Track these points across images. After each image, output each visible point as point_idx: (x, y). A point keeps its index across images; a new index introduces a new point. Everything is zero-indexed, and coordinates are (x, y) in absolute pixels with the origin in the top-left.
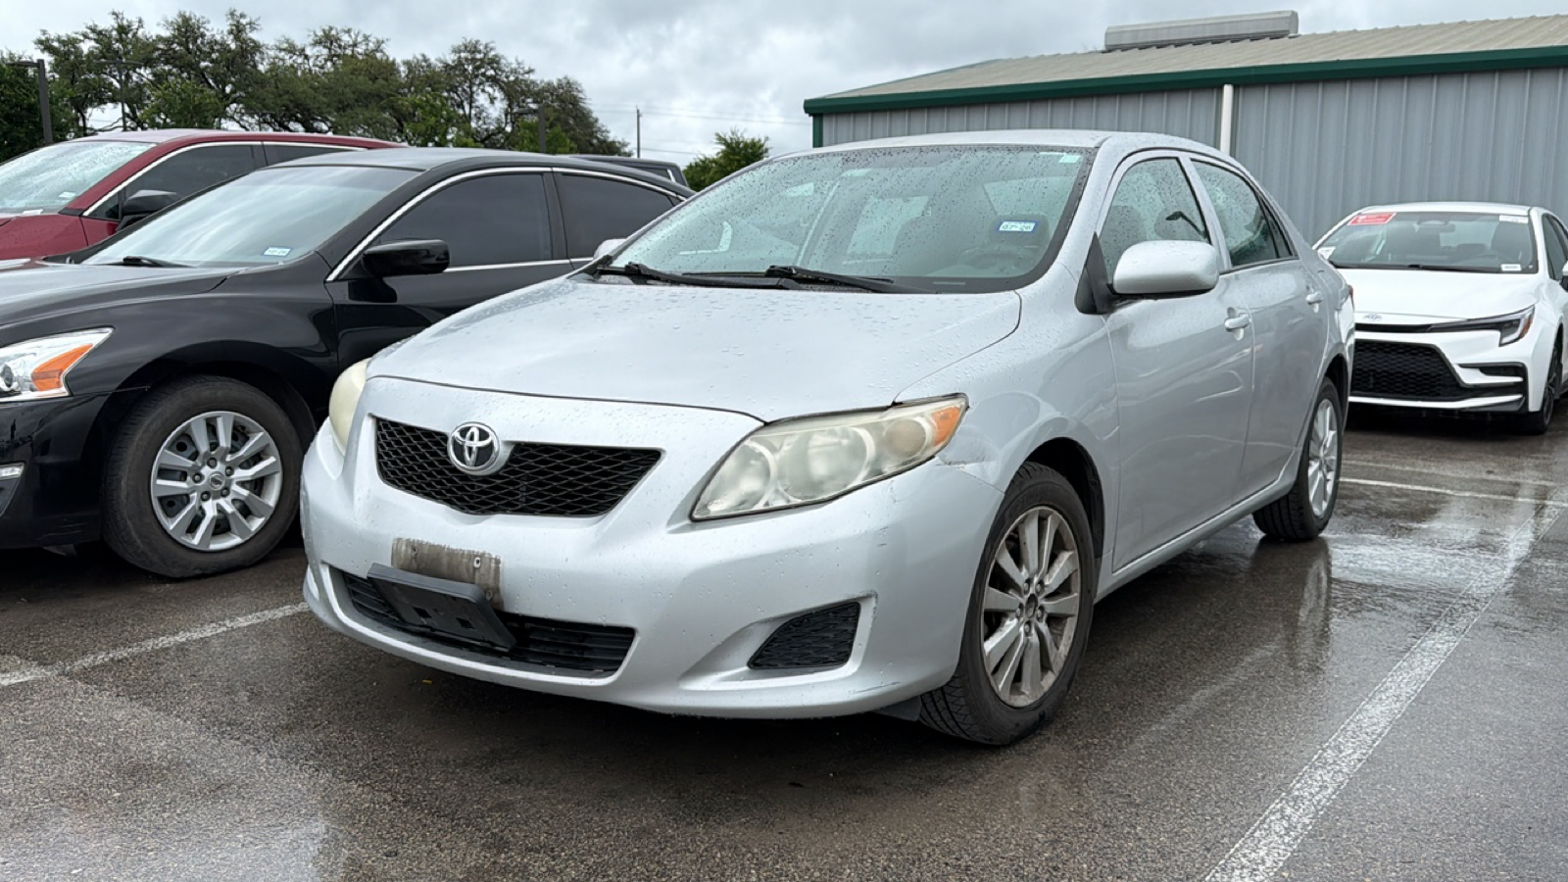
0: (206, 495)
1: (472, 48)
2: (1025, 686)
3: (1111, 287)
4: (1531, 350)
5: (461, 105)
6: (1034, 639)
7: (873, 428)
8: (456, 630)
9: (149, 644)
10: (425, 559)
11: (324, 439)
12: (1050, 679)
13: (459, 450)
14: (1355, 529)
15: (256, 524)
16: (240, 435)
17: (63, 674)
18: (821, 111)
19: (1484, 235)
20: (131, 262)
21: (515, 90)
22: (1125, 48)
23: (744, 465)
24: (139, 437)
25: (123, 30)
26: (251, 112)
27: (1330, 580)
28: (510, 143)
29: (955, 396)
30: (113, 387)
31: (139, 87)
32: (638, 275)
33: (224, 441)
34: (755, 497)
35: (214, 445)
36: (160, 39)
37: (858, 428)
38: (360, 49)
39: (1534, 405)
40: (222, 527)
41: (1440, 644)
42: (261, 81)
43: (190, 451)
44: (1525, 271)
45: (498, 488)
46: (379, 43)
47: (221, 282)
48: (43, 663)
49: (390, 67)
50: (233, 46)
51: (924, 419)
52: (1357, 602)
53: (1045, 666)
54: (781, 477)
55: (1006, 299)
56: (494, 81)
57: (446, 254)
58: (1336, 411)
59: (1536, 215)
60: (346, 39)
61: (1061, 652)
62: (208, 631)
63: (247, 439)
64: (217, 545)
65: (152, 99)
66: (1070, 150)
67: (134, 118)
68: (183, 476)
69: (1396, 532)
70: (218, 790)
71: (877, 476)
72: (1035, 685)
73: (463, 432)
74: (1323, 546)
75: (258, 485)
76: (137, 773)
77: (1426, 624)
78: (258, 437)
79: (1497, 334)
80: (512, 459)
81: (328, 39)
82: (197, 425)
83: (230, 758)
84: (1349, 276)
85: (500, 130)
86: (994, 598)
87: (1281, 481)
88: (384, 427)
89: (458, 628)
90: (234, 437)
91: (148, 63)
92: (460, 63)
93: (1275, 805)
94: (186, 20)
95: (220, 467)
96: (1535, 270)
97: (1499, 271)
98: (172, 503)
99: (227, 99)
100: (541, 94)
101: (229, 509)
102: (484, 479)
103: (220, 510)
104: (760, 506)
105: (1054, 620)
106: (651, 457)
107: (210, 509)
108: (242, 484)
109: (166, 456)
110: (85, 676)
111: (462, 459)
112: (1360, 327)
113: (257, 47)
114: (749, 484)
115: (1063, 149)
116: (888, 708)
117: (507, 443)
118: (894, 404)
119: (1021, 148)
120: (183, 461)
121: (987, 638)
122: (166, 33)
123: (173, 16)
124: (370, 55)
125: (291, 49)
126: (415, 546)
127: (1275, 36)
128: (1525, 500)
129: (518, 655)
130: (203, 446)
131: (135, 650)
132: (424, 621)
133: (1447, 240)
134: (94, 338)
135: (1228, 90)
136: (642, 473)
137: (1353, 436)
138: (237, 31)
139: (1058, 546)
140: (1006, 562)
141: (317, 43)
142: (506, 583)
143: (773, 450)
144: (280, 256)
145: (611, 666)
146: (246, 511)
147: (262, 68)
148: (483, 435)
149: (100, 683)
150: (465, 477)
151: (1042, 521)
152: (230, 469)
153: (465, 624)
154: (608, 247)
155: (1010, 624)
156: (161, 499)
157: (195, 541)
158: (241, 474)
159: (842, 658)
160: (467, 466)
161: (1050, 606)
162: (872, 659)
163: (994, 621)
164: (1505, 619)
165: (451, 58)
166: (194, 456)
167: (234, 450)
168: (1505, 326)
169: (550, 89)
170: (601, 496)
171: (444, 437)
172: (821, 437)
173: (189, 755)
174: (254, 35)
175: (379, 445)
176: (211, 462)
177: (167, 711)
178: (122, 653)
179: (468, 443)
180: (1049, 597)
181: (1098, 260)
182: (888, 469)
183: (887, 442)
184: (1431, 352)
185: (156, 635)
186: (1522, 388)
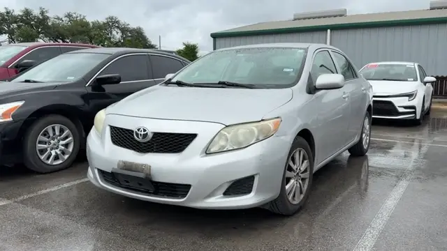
0: (52, 149)
1: (112, 18)
2: (296, 198)
3: (315, 87)
4: (417, 102)
5: (108, 34)
6: (298, 185)
7: (256, 127)
8: (138, 187)
9: (39, 193)
10: (128, 166)
11: (93, 132)
12: (302, 196)
13: (137, 135)
14: (374, 152)
15: (66, 157)
16: (62, 131)
17: (16, 202)
18: (215, 36)
19: (402, 71)
20: (27, 81)
21: (124, 30)
22: (299, 19)
23: (220, 138)
24: (32, 133)
25: (8, 13)
26: (46, 37)
27: (368, 166)
28: (123, 45)
29: (278, 118)
30: (25, 118)
31: (13, 29)
32: (179, 84)
33: (57, 133)
34: (224, 147)
35: (54, 134)
36: (19, 15)
37: (252, 126)
38: (78, 18)
39: (418, 117)
40: (57, 158)
41: (404, 184)
42: (49, 27)
43: (48, 135)
44: (414, 80)
45: (149, 145)
46: (84, 17)
47: (56, 87)
48: (8, 199)
49: (87, 24)
50: (41, 17)
51: (270, 124)
52: (379, 173)
53: (301, 193)
54: (231, 141)
55: (288, 90)
56: (118, 27)
57: (120, 78)
58: (369, 120)
59: (416, 65)
60: (74, 15)
61: (305, 188)
62: (56, 188)
63: (63, 132)
64: (55, 163)
65: (17, 33)
66: (301, 49)
67: (12, 38)
68: (46, 143)
69: (386, 153)
70: (67, 235)
71: (258, 141)
72: (299, 198)
73: (139, 130)
74: (366, 157)
75: (66, 145)
76: (43, 230)
77: (399, 178)
78: (67, 132)
79: (408, 98)
80: (153, 137)
81: (69, 16)
82: (49, 128)
83: (70, 225)
84: (371, 82)
85: (120, 41)
86: (289, 174)
87: (356, 139)
88: (113, 129)
89: (138, 186)
90: (60, 132)
91: (16, 22)
92: (108, 22)
93: (368, 230)
94: (27, 10)
95: (56, 140)
96: (417, 80)
97: (407, 80)
98: (42, 151)
99: (39, 33)
100: (132, 31)
101: (59, 153)
102: (145, 143)
103: (56, 153)
104: (225, 150)
105: (303, 180)
106: (194, 136)
107: (53, 153)
108: (62, 145)
109: (41, 138)
110: (22, 202)
111: (138, 137)
112: (374, 97)
113: (48, 18)
114: (222, 143)
115: (298, 48)
116: (262, 205)
117: (152, 133)
118: (262, 120)
119: (286, 48)
120: (45, 139)
121: (287, 184)
122: (21, 14)
123: (23, 9)
124: (81, 20)
125: (58, 18)
126: (125, 163)
127: (341, 16)
128: (416, 143)
129: (156, 193)
130: (51, 135)
131: (35, 194)
132: (127, 184)
133: (392, 72)
134: (20, 104)
135: (329, 31)
136: (191, 141)
137: (373, 127)
138: (42, 13)
139: (304, 159)
140: (291, 164)
141: (66, 16)
142: (153, 172)
143: (229, 133)
144: (71, 79)
145: (184, 196)
146: (63, 153)
147: (50, 24)
148: (145, 130)
149: (26, 204)
150: (139, 142)
151: (300, 152)
152: (59, 141)
153: (140, 185)
154: (169, 76)
155: (292, 181)
156: (39, 150)
157: (49, 162)
158: (62, 142)
159: (250, 192)
160: (140, 139)
161: (302, 176)
162: (258, 192)
163: (288, 180)
164: (419, 176)
165: (105, 21)
166: (49, 137)
167: (60, 135)
168: (410, 95)
169: (134, 30)
170: (180, 147)
171: (133, 131)
172: (242, 130)
173: (58, 225)
174: (47, 14)
175: (111, 134)
176: (53, 139)
177: (48, 211)
178: (32, 195)
179: (139, 133)
180: (302, 173)
181: (311, 80)
182: (261, 138)
183: (260, 131)
184: (390, 103)
185: (41, 190)
186: (415, 113)
